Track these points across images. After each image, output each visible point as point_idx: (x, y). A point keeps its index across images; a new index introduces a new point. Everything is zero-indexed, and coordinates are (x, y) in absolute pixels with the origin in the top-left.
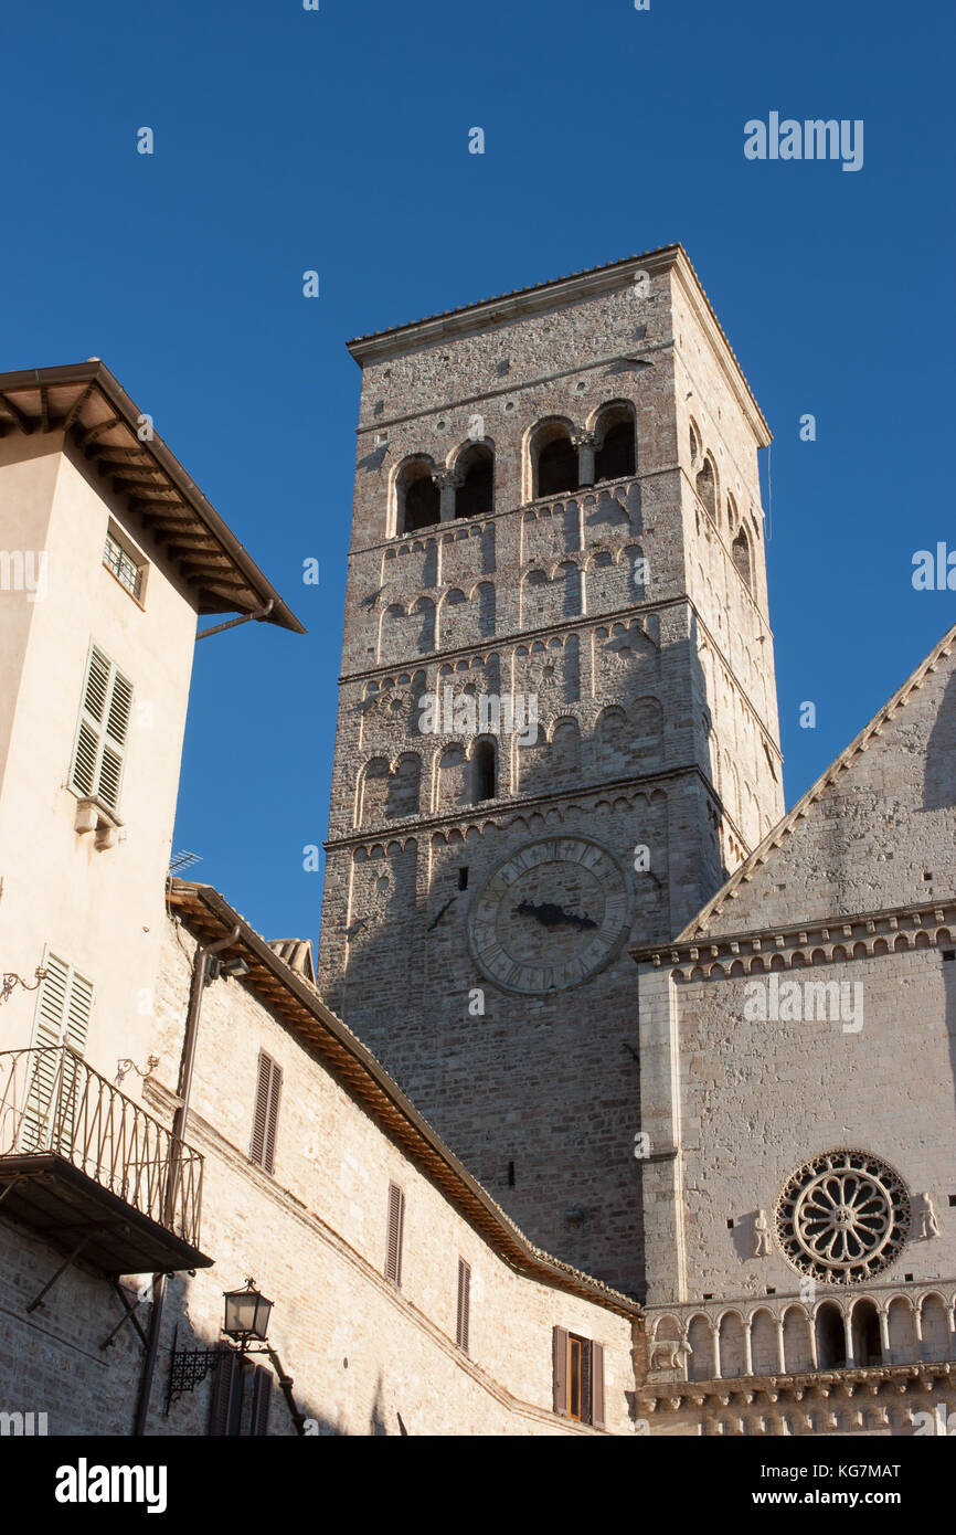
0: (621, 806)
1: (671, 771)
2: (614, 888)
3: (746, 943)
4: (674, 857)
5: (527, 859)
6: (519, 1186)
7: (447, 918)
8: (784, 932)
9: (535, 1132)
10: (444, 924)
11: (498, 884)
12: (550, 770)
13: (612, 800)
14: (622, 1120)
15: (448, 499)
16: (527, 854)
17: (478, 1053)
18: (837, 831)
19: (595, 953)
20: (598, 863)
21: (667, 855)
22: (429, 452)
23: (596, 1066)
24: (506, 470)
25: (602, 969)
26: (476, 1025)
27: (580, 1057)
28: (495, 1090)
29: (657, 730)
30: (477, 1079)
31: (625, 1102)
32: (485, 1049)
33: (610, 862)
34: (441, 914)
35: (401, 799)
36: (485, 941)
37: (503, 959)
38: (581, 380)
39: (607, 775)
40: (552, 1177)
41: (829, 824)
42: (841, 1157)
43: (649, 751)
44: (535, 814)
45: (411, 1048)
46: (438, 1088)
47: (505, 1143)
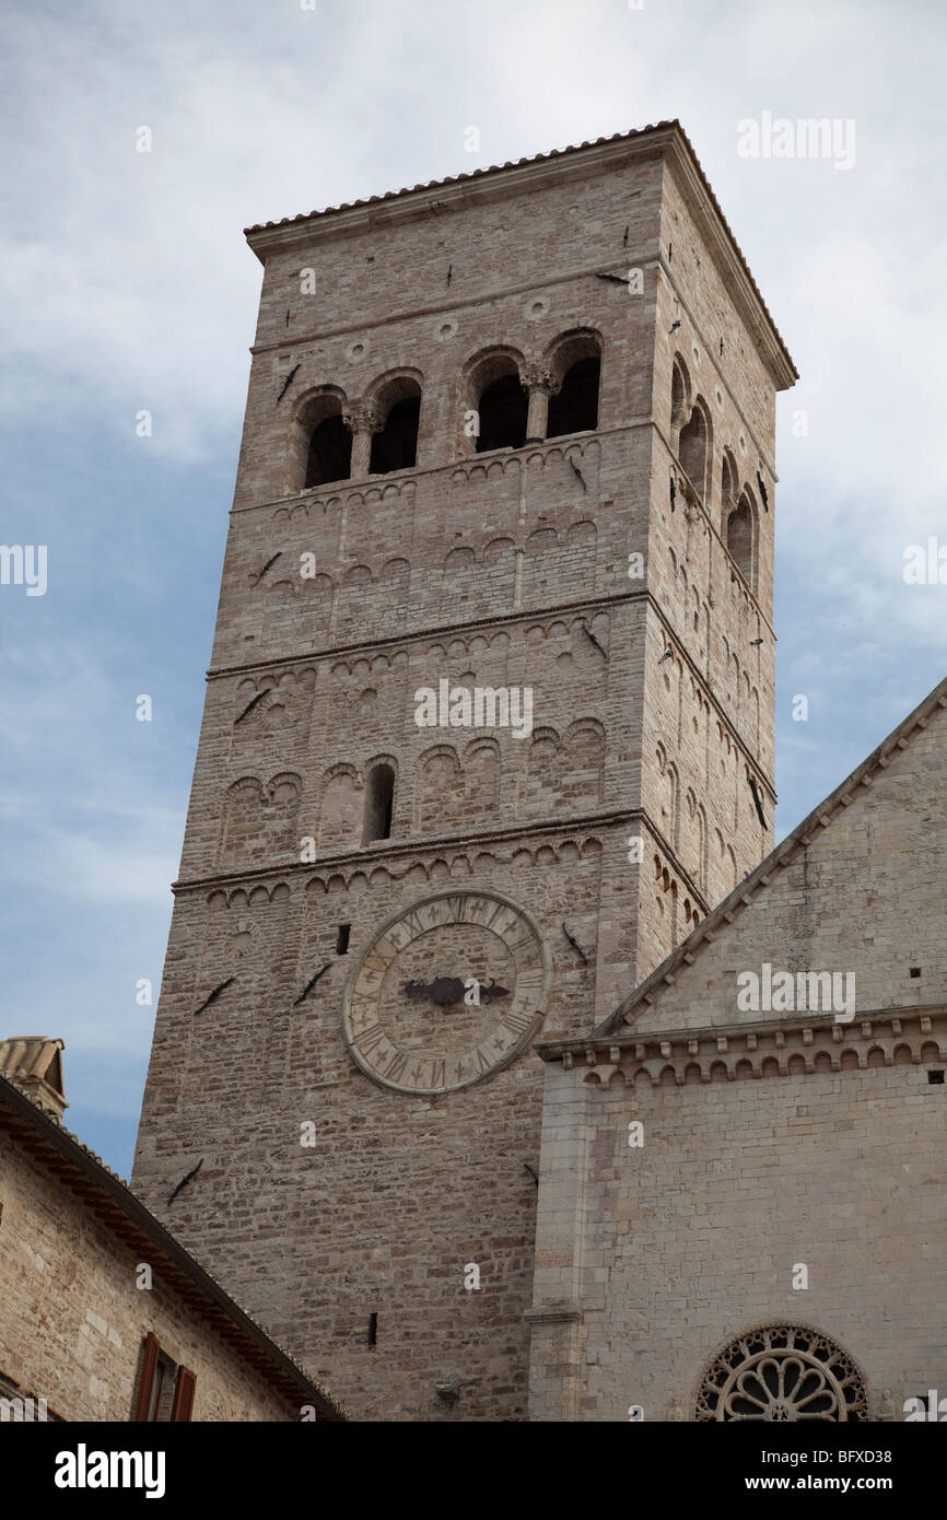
0: (545, 857)
1: (608, 816)
2: (529, 962)
3: (679, 1045)
4: (605, 926)
5: (425, 919)
6: (380, 1345)
7: (319, 988)
8: (729, 1033)
9: (407, 1275)
10: (314, 996)
11: (385, 949)
12: (461, 805)
13: (534, 849)
14: (516, 1265)
15: (361, 447)
16: (423, 913)
17: (344, 1168)
18: (806, 906)
19: (499, 1044)
20: (511, 928)
21: (596, 922)
22: (341, 385)
23: (488, 1191)
24: (436, 414)
25: (506, 1065)
26: (344, 1130)
27: (470, 1178)
28: (359, 1216)
29: (596, 763)
30: (341, 1201)
31: (522, 1242)
32: (352, 1162)
33: (526, 928)
34: (312, 984)
35: (275, 833)
36: (364, 1021)
37: (385, 1046)
38: (539, 299)
39: (531, 817)
40: (424, 1336)
41: (796, 898)
42: (784, 1333)
43: (586, 788)
44: (438, 861)
45: (261, 1157)
46: (290, 1210)
47: (368, 1288)
